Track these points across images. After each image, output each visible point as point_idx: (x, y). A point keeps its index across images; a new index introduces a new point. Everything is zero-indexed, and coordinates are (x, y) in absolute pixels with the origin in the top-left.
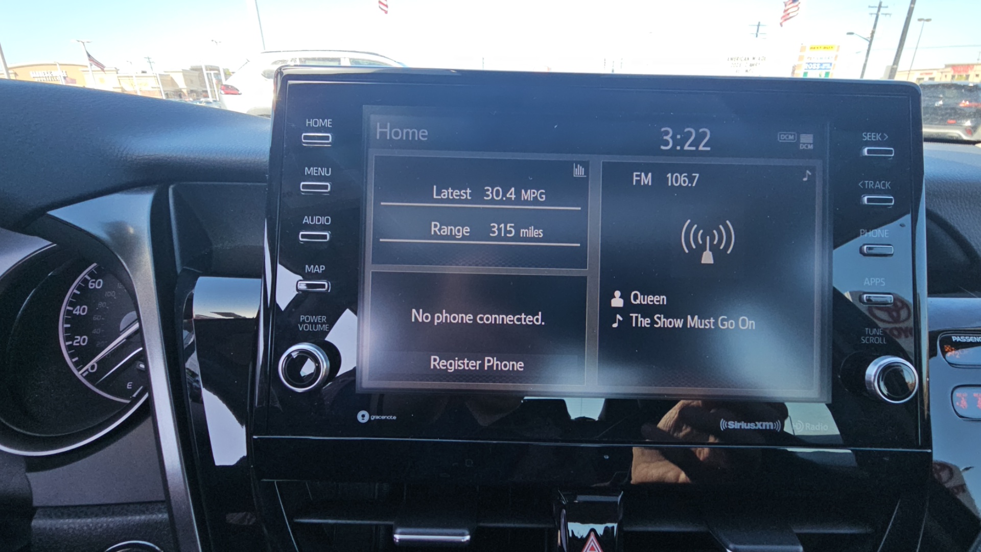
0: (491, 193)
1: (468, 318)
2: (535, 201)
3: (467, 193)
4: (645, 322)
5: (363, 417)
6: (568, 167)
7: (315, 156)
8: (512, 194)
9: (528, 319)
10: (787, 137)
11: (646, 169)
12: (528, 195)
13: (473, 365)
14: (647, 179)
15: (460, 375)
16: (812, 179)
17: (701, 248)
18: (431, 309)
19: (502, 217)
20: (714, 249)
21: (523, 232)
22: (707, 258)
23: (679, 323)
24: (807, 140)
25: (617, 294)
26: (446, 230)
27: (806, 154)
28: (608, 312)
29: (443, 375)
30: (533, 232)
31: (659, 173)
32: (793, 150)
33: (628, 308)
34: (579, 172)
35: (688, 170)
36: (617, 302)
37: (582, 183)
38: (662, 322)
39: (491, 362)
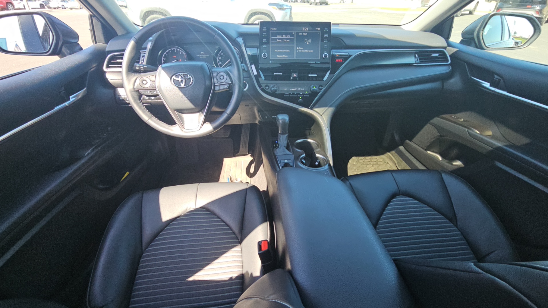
0: (284, 36)
1: (281, 51)
2: (288, 37)
3: (281, 36)
4: (301, 51)
5: (270, 62)
6: (292, 33)
7: (264, 32)
8: (286, 36)
9: (288, 51)
10: (317, 29)
11: (301, 33)
12: (288, 36)
13: (282, 56)
14: (301, 34)
15: (280, 57)
16: (320, 33)
17: (307, 42)
18: (277, 50)
19: (285, 39)
20: (309, 42)
21: (287, 41)
22: (308, 43)
23: (304, 51)
24: (319, 29)
25: (298, 48)
26: (279, 40)
27: (319, 31)
28: (297, 50)
29: (279, 57)
30: (288, 41)
31: (302, 33)
32: (317, 30)
33: (299, 49)
34: (293, 33)
35: (306, 33)
36: (298, 49)
37: (294, 34)
38: (303, 51)
39: (284, 56)
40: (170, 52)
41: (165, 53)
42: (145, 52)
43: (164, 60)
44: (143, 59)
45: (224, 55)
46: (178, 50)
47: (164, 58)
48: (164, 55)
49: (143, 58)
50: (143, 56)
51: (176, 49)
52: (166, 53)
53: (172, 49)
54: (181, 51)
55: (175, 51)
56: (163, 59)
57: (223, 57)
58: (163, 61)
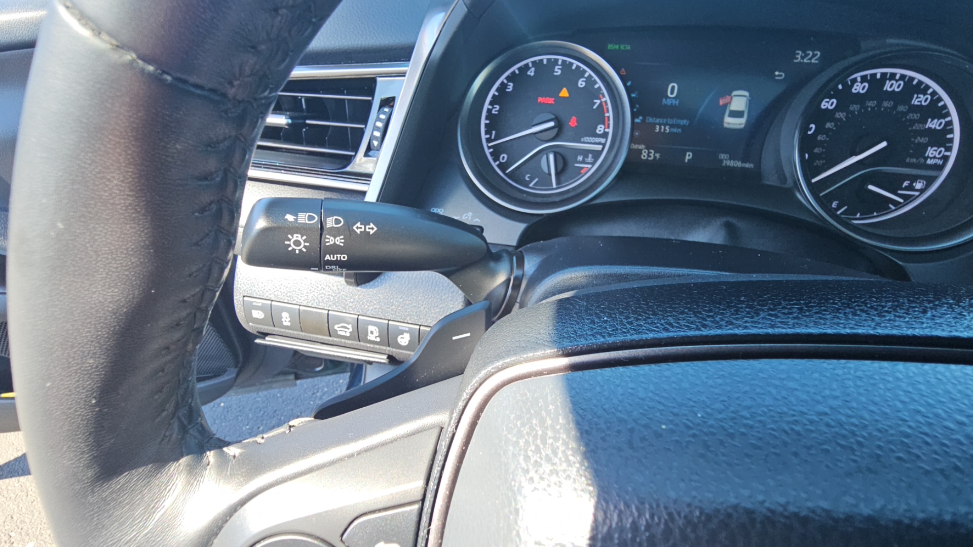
40: (531, 72)
41: (503, 78)
42: (403, 74)
43: (490, 115)
44: (383, 117)
45: (840, 115)
46: (576, 63)
47: (491, 103)
48: (497, 90)
49: (386, 110)
50: (389, 102)
51: (561, 58)
52: (508, 78)
53: (545, 58)
54: (589, 72)
55: (558, 71)
56: (489, 111)
57: (829, 125)
58: (487, 118)
